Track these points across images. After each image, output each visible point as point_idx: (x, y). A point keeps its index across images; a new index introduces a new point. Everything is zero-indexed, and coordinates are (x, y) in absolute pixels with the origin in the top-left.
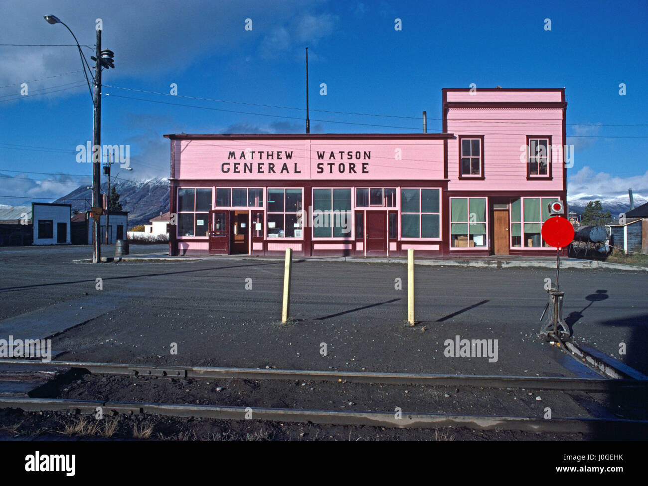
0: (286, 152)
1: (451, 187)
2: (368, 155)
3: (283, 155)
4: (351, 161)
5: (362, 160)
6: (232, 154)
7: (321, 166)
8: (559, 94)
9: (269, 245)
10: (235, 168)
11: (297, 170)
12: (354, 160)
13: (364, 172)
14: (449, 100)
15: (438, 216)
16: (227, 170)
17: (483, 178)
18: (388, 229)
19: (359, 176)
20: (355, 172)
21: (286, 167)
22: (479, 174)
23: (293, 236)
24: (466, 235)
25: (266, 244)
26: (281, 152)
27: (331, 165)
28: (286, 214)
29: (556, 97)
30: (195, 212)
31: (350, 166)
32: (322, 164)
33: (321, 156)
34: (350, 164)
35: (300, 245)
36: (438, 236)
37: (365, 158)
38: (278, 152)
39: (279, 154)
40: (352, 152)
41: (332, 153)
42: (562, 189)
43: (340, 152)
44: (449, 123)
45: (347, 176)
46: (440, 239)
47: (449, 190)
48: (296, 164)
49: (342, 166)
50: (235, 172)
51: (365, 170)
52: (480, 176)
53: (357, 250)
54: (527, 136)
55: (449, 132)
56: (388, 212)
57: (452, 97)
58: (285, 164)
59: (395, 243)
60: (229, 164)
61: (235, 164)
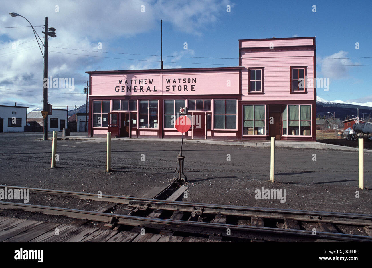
0: (149, 80)
1: (244, 99)
2: (195, 81)
3: (148, 82)
4: (185, 84)
5: (191, 84)
6: (121, 81)
7: (168, 87)
8: (312, 40)
9: (141, 132)
10: (122, 89)
11: (155, 90)
12: (187, 84)
13: (192, 90)
14: (242, 47)
15: (236, 116)
16: (118, 90)
17: (263, 93)
18: (205, 124)
19: (189, 93)
20: (187, 90)
21: (149, 88)
22: (261, 91)
23: (153, 127)
24: (252, 128)
25: (138, 131)
26: (147, 80)
27: (174, 86)
28: (149, 115)
29: (310, 42)
30: (101, 114)
31: (185, 87)
32: (169, 86)
33: (168, 82)
34: (185, 86)
35: (157, 132)
36: (235, 128)
37: (193, 82)
38: (145, 80)
39: (146, 81)
40: (185, 79)
41: (175, 79)
42: (313, 100)
43: (179, 79)
44: (243, 61)
45: (183, 93)
46: (236, 130)
47: (242, 100)
48: (154, 86)
49: (180, 87)
50: (122, 91)
51: (193, 89)
52: (261, 92)
53: (188, 135)
54: (291, 67)
55: (242, 66)
56: (206, 114)
57: (245, 45)
58: (149, 87)
59: (210, 132)
60: (119, 87)
61: (122, 87)
